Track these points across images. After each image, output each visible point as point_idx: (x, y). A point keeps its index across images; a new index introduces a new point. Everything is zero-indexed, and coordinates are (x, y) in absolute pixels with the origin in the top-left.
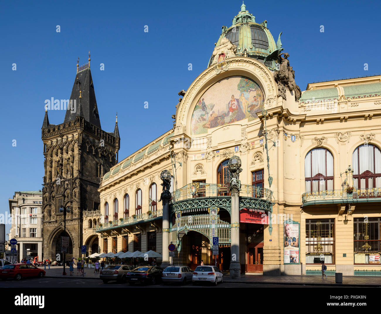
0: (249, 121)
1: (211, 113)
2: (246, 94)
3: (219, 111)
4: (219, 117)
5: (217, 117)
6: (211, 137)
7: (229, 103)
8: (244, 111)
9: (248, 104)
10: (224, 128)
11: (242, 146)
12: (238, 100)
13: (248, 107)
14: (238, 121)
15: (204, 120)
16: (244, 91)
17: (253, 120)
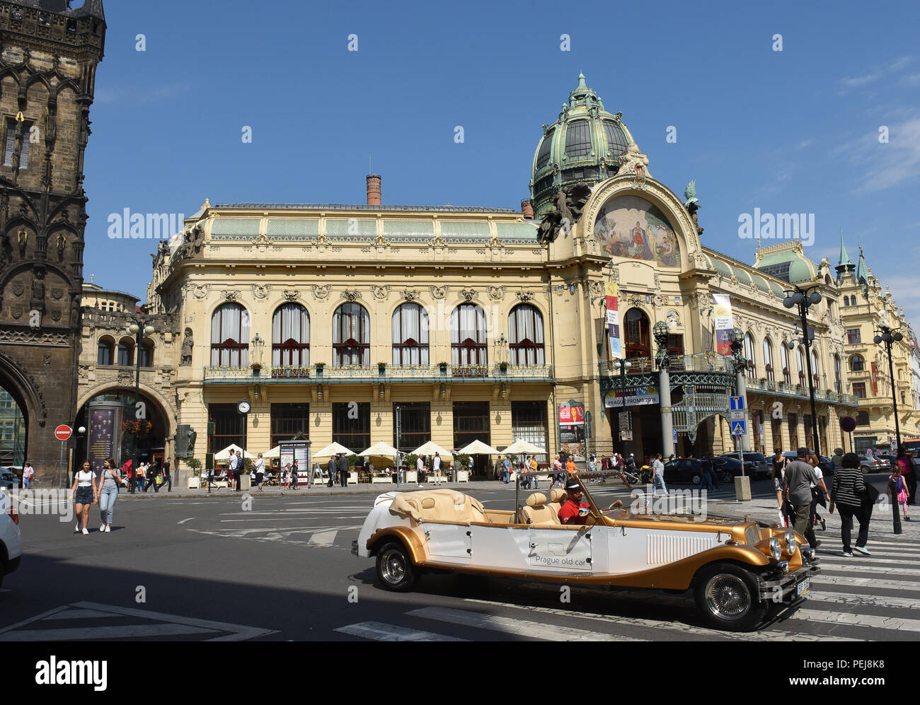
0: (659, 266)
1: (611, 232)
2: (655, 230)
3: (620, 235)
4: (622, 243)
5: (619, 242)
6: (618, 269)
7: (633, 230)
8: (652, 250)
9: (657, 244)
10: (635, 263)
11: (656, 297)
12: (643, 231)
13: (657, 247)
14: (644, 259)
15: (604, 239)
16: (653, 224)
17: (664, 267)
